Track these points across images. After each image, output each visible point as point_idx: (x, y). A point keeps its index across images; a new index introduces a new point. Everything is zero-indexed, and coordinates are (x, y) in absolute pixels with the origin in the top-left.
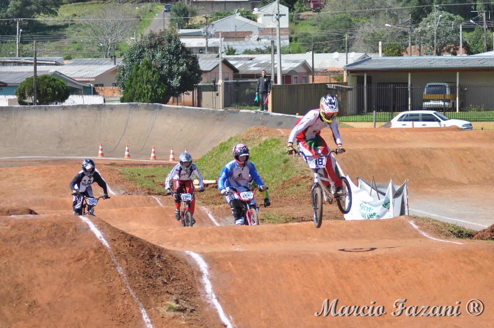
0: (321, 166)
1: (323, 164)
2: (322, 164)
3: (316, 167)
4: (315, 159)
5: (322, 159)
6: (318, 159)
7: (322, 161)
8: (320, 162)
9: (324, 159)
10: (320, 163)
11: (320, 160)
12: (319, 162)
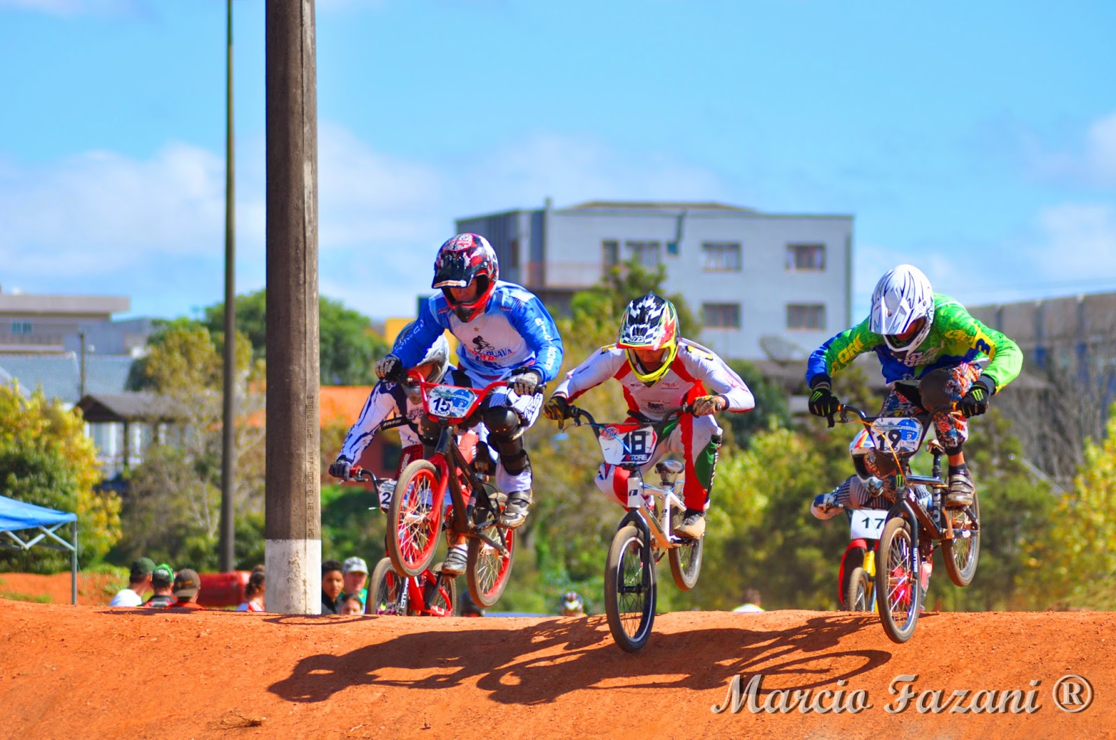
0: (639, 456)
1: (647, 451)
2: (642, 452)
3: (623, 460)
4: (624, 435)
5: (644, 435)
6: (631, 433)
7: (643, 442)
8: (638, 442)
9: (648, 434)
10: (638, 447)
11: (638, 438)
12: (635, 443)
